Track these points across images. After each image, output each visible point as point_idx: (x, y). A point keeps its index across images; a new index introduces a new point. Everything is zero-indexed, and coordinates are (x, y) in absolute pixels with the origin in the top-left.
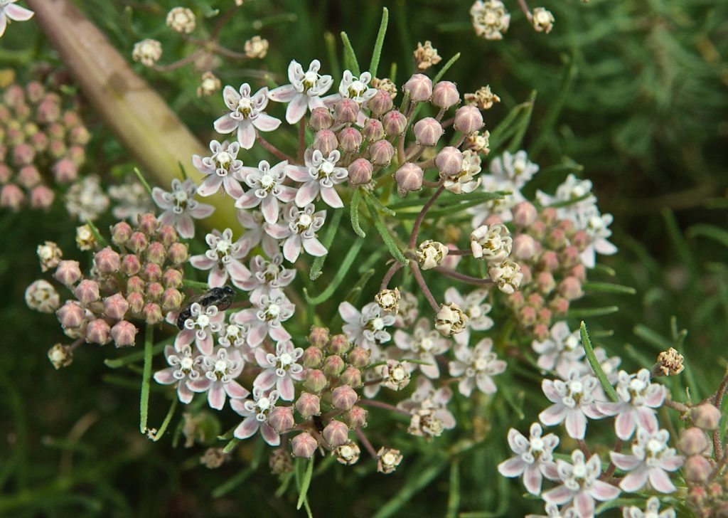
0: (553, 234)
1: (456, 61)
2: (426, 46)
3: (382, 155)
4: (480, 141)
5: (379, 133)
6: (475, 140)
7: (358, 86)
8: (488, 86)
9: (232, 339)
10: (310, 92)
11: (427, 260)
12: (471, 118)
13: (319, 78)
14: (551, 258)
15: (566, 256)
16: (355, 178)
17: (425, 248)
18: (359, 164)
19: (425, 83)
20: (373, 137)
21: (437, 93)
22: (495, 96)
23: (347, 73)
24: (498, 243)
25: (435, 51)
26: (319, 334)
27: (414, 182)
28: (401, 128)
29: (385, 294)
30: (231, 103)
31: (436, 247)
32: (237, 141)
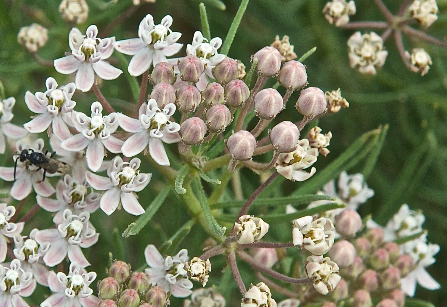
0: (378, 252)
1: (311, 56)
2: (283, 40)
3: (218, 118)
4: (321, 139)
5: (219, 97)
6: (316, 137)
7: (208, 48)
8: (339, 89)
9: (27, 253)
10: (158, 44)
11: (244, 233)
12: (315, 99)
13: (169, 33)
14: (370, 276)
15: (386, 276)
16: (186, 135)
17: (244, 221)
18: (193, 121)
19: (274, 55)
20: (212, 100)
21: (285, 70)
22: (345, 100)
23: (198, 34)
24: (320, 234)
25: (292, 47)
26: (121, 266)
27: (245, 149)
28: (243, 98)
29: (195, 262)
30: (75, 42)
31: (257, 223)
32: (75, 82)
